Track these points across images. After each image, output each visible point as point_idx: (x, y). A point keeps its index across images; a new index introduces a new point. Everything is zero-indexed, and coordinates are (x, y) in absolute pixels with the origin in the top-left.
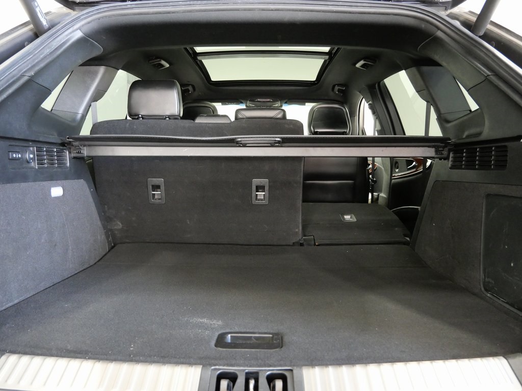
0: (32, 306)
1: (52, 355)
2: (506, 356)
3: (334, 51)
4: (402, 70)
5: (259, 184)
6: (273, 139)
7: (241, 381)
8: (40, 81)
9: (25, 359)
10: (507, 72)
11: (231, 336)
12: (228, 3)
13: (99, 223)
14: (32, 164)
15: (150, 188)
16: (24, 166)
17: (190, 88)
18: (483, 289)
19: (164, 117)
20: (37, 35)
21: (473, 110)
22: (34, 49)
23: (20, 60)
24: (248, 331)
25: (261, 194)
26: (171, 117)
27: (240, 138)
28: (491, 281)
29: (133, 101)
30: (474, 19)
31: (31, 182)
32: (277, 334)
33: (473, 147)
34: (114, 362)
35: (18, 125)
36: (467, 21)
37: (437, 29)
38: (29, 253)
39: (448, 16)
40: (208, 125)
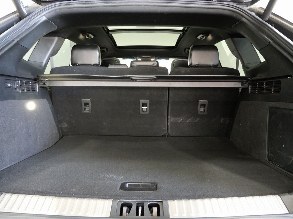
0: (17, 168)
1: (29, 194)
2: (279, 195)
3: (185, 30)
4: (223, 40)
5: (143, 102)
6: (151, 77)
7: (134, 208)
8: (22, 44)
9: (15, 196)
10: (280, 40)
11: (128, 184)
12: (127, 2)
13: (54, 124)
14: (18, 90)
15: (83, 104)
16: (13, 91)
17: (105, 50)
18: (267, 160)
19: (91, 65)
20: (20, 19)
21: (262, 61)
22: (19, 26)
23: (11, 32)
24: (138, 181)
25: (145, 108)
26: (95, 65)
27: (133, 76)
28: (271, 155)
29: (73, 56)
30: (263, 11)
31: (17, 100)
32: (154, 183)
33: (262, 82)
34: (64, 198)
35: (10, 68)
36: (259, 13)
37: (242, 17)
38: (16, 139)
39: (248, 10)
40: (115, 69)
